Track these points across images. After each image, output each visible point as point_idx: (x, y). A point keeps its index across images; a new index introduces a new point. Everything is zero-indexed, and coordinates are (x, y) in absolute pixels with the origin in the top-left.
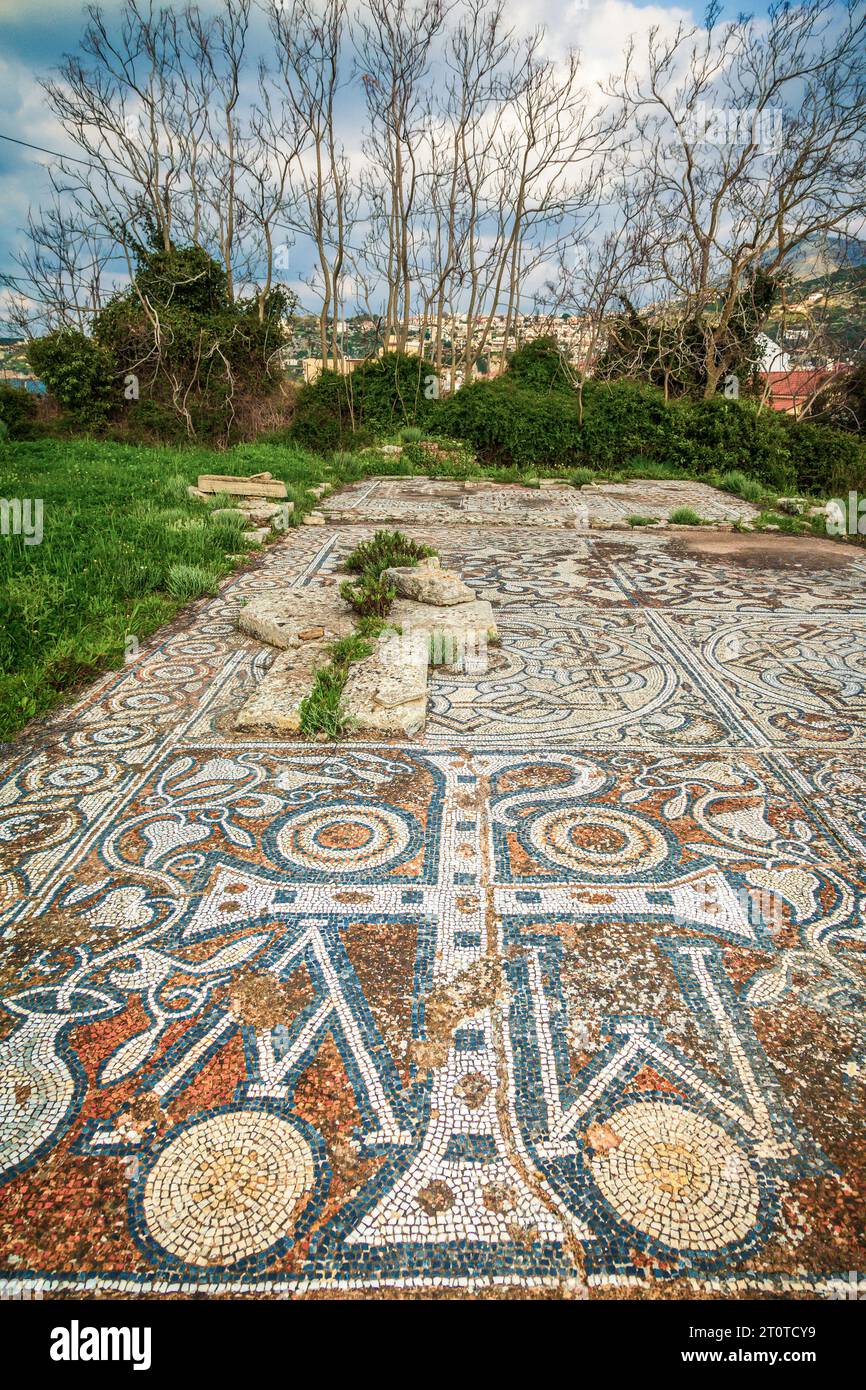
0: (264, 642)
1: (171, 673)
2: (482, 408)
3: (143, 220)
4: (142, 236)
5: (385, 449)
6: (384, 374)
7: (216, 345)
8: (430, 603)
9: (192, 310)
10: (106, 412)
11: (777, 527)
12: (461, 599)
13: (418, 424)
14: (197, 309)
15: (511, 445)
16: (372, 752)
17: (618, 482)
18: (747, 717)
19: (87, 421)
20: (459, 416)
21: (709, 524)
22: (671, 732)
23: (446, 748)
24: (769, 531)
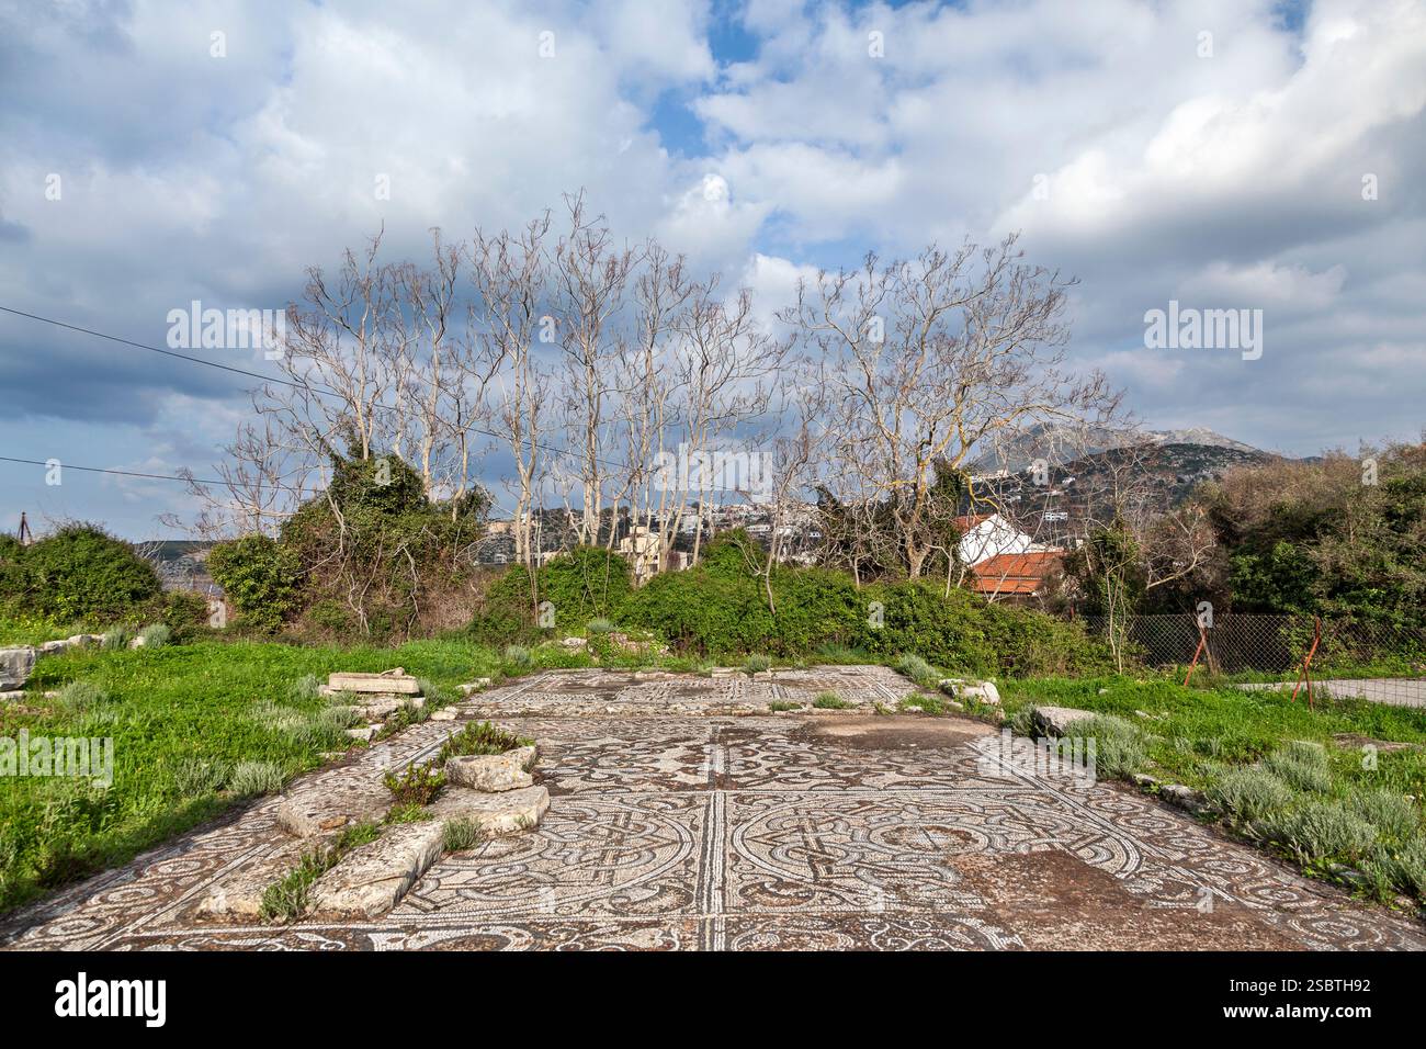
0: (295, 835)
1: (174, 868)
2: (672, 597)
3: (346, 433)
4: (341, 447)
5: (567, 642)
6: (574, 567)
7: (404, 543)
8: (483, 791)
9: (384, 511)
10: (283, 613)
11: (919, 708)
12: (514, 786)
13: (607, 614)
14: (390, 511)
15: (704, 634)
16: (318, 932)
17: (800, 669)
18: (722, 889)
19: (258, 623)
20: (649, 606)
21: (852, 707)
22: (635, 903)
23: (398, 926)
24: (911, 713)
